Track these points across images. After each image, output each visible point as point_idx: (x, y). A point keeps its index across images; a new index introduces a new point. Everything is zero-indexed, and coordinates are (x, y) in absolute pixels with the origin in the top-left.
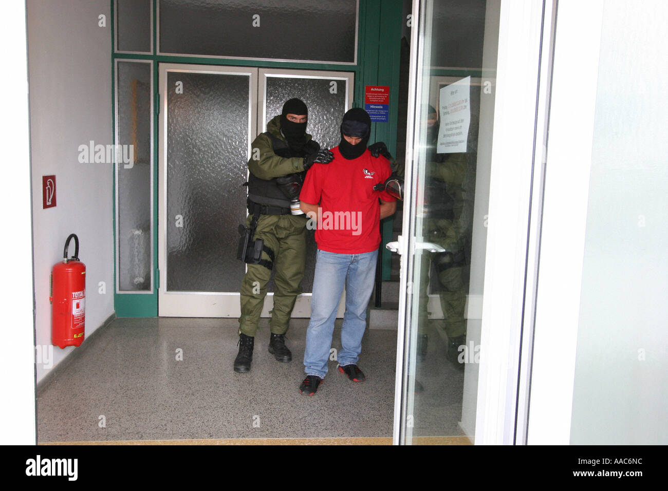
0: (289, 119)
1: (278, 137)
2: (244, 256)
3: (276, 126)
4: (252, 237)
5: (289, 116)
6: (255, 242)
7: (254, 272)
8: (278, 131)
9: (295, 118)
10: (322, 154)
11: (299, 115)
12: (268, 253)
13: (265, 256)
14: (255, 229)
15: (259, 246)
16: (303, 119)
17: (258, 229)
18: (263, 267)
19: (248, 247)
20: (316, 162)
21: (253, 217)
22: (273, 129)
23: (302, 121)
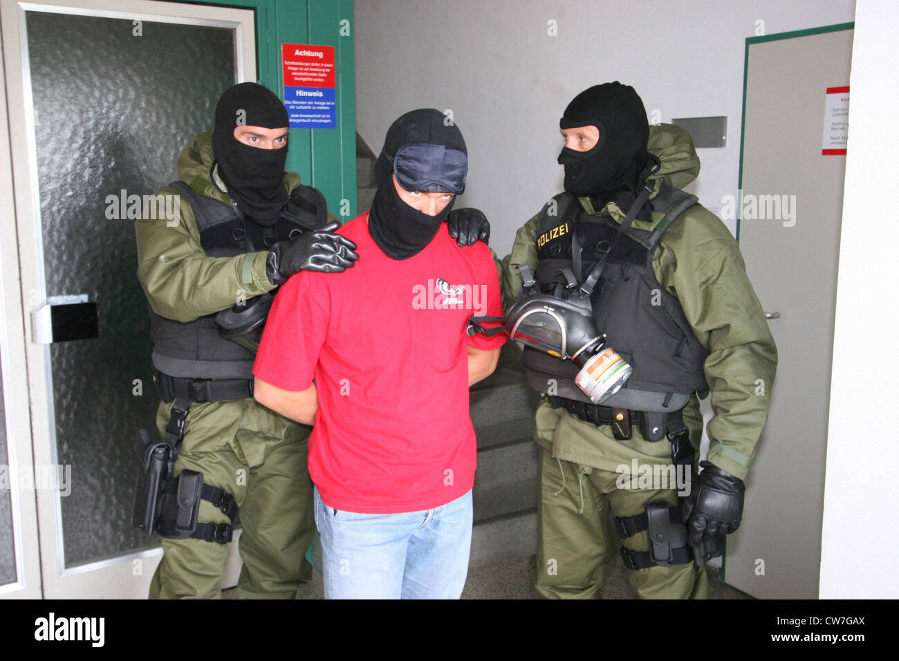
0: (244, 140)
1: (208, 192)
2: (150, 519)
3: (202, 163)
4: (170, 464)
5: (243, 133)
6: (178, 479)
7: (180, 557)
8: (206, 176)
9: (261, 137)
10: (325, 246)
11: (271, 127)
12: (217, 504)
13: (209, 512)
14: (180, 442)
15: (189, 490)
16: (280, 138)
17: (189, 443)
18: (203, 542)
19: (161, 492)
20: (309, 270)
21: (173, 410)
22: (193, 172)
23: (279, 145)
